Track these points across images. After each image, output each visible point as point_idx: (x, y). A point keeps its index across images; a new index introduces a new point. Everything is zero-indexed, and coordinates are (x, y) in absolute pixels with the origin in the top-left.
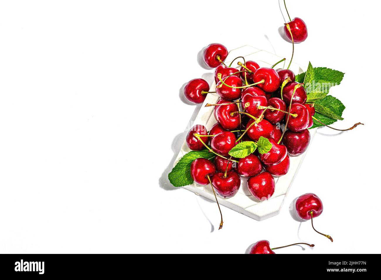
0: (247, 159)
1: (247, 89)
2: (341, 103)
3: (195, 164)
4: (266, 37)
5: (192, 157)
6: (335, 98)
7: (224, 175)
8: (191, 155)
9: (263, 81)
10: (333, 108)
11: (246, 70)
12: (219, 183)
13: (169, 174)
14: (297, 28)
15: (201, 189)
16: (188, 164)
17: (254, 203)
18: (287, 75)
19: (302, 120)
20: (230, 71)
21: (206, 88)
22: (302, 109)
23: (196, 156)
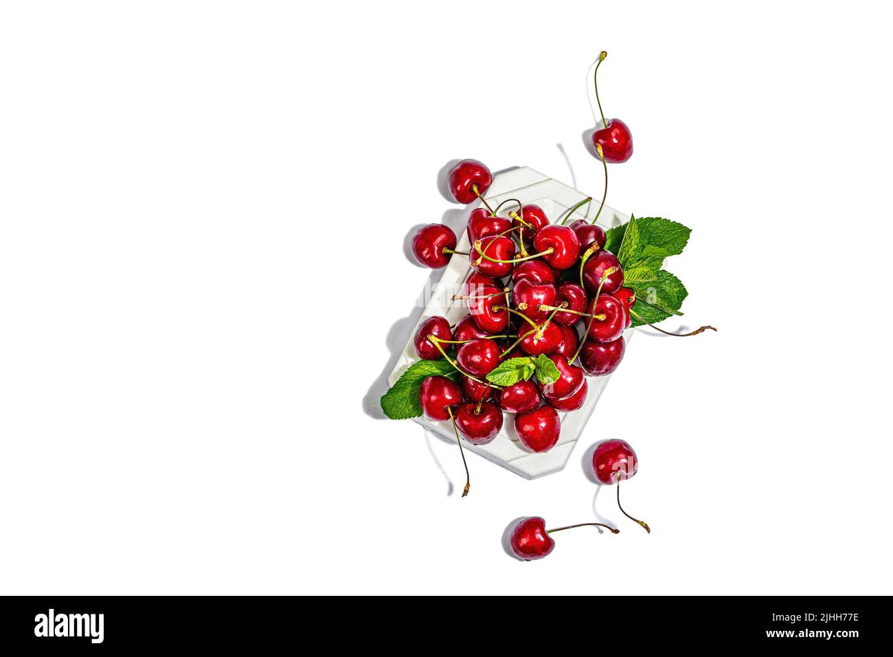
0: (517, 388)
1: (524, 264)
2: (681, 284)
3: (427, 384)
4: (560, 147)
5: (422, 371)
6: (672, 275)
7: (476, 409)
8: (421, 367)
9: (550, 251)
10: (667, 292)
11: (523, 224)
12: (466, 423)
13: (383, 397)
14: (615, 141)
15: (436, 424)
16: (415, 382)
17: (524, 453)
18: (592, 234)
19: (612, 326)
20: (495, 223)
21: (451, 242)
22: (613, 308)
23: (431, 368)
